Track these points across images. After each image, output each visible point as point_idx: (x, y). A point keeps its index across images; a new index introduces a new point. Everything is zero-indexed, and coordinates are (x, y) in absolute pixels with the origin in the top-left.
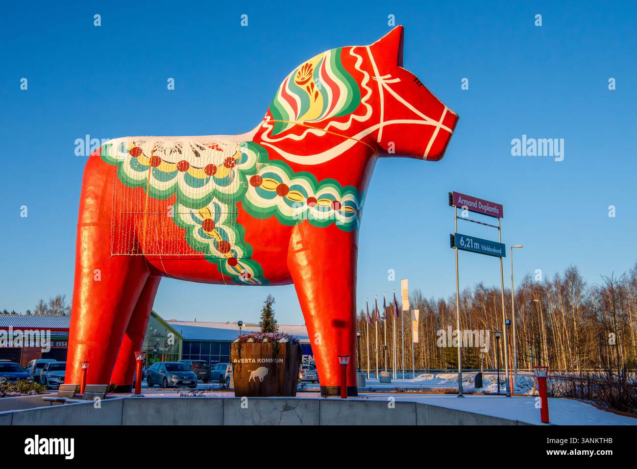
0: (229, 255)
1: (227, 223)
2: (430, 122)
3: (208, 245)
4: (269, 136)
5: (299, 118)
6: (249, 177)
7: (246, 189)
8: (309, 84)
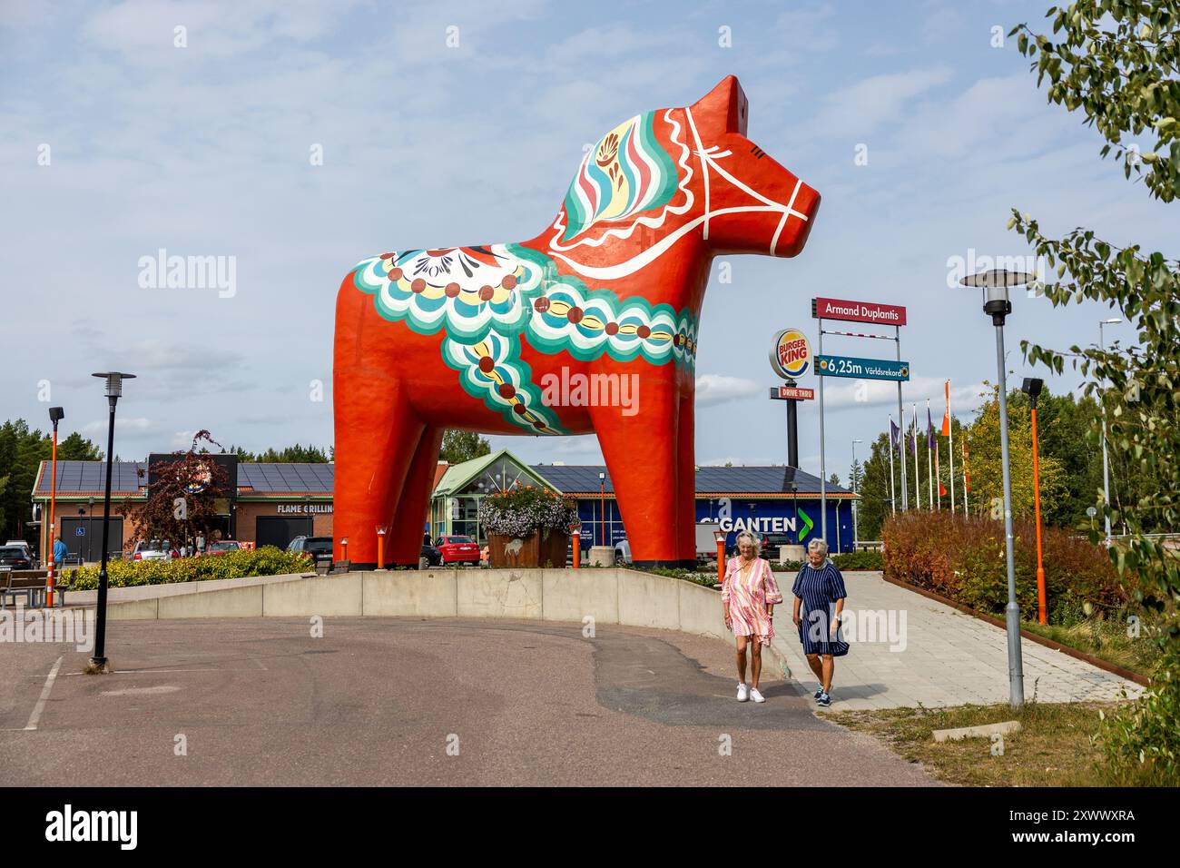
0: (514, 401)
1: (509, 361)
2: (774, 207)
3: (488, 389)
4: (559, 242)
5: (598, 214)
6: (533, 301)
7: (531, 316)
8: (612, 165)
